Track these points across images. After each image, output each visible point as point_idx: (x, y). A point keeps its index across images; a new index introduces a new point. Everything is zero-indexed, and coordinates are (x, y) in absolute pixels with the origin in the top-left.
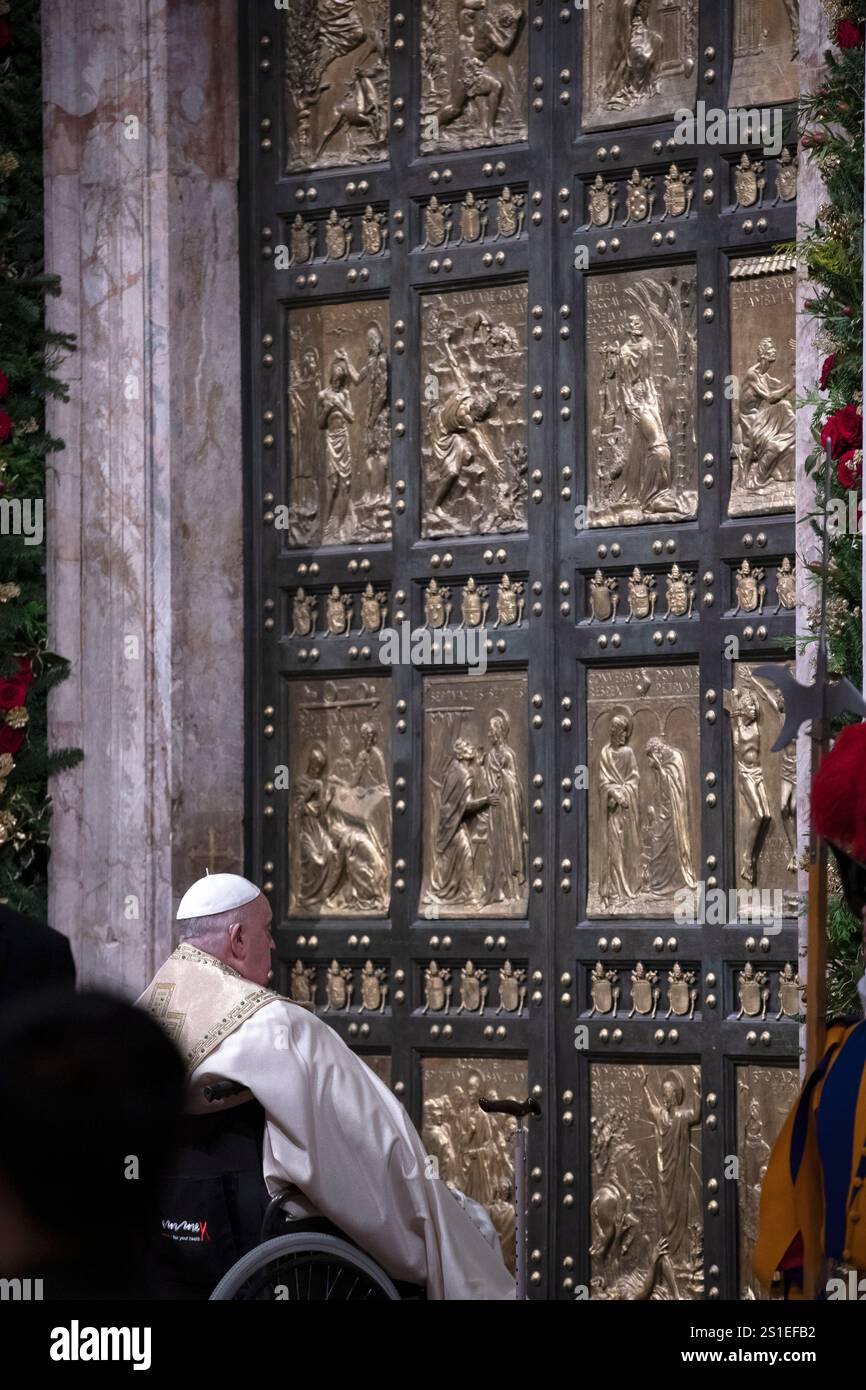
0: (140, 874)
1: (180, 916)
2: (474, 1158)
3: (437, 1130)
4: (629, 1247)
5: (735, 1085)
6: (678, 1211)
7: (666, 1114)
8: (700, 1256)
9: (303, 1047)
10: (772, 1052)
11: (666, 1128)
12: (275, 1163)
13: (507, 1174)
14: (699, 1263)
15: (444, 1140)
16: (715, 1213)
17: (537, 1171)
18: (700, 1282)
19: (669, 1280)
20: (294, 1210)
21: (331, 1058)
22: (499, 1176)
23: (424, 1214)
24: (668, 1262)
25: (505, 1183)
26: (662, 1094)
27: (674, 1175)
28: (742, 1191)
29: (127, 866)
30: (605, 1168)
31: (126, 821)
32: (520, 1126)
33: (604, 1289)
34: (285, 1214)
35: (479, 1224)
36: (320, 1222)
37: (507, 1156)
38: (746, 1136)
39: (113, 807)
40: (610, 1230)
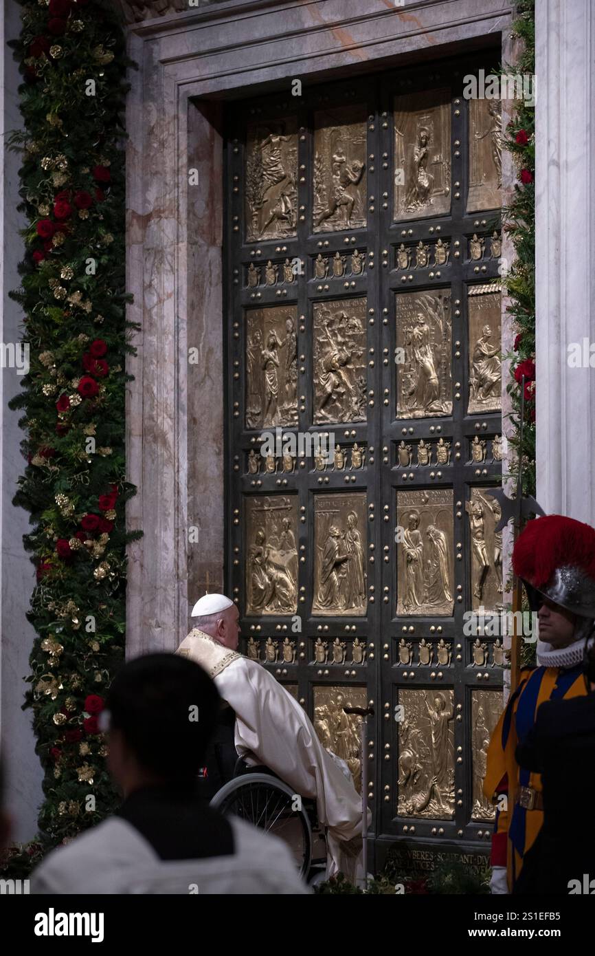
0: (172, 594)
1: (193, 615)
2: (340, 736)
3: (321, 722)
4: (417, 780)
5: (471, 700)
6: (442, 763)
7: (436, 714)
8: (453, 785)
9: (254, 681)
10: (489, 683)
11: (436, 721)
12: (241, 739)
13: (357, 745)
14: (453, 788)
15: (325, 727)
16: (461, 763)
17: (371, 743)
18: (453, 798)
19: (437, 797)
20: (250, 762)
21: (268, 687)
22: (353, 745)
23: (315, 765)
24: (437, 788)
25: (356, 749)
26: (434, 704)
27: (440, 744)
28: (474, 752)
29: (165, 590)
30: (406, 741)
31: (165, 567)
32: (364, 721)
33: (405, 801)
34: (246, 764)
35: (342, 769)
36: (263, 768)
37: (356, 736)
38: (476, 726)
39: (159, 560)
40: (408, 772)
